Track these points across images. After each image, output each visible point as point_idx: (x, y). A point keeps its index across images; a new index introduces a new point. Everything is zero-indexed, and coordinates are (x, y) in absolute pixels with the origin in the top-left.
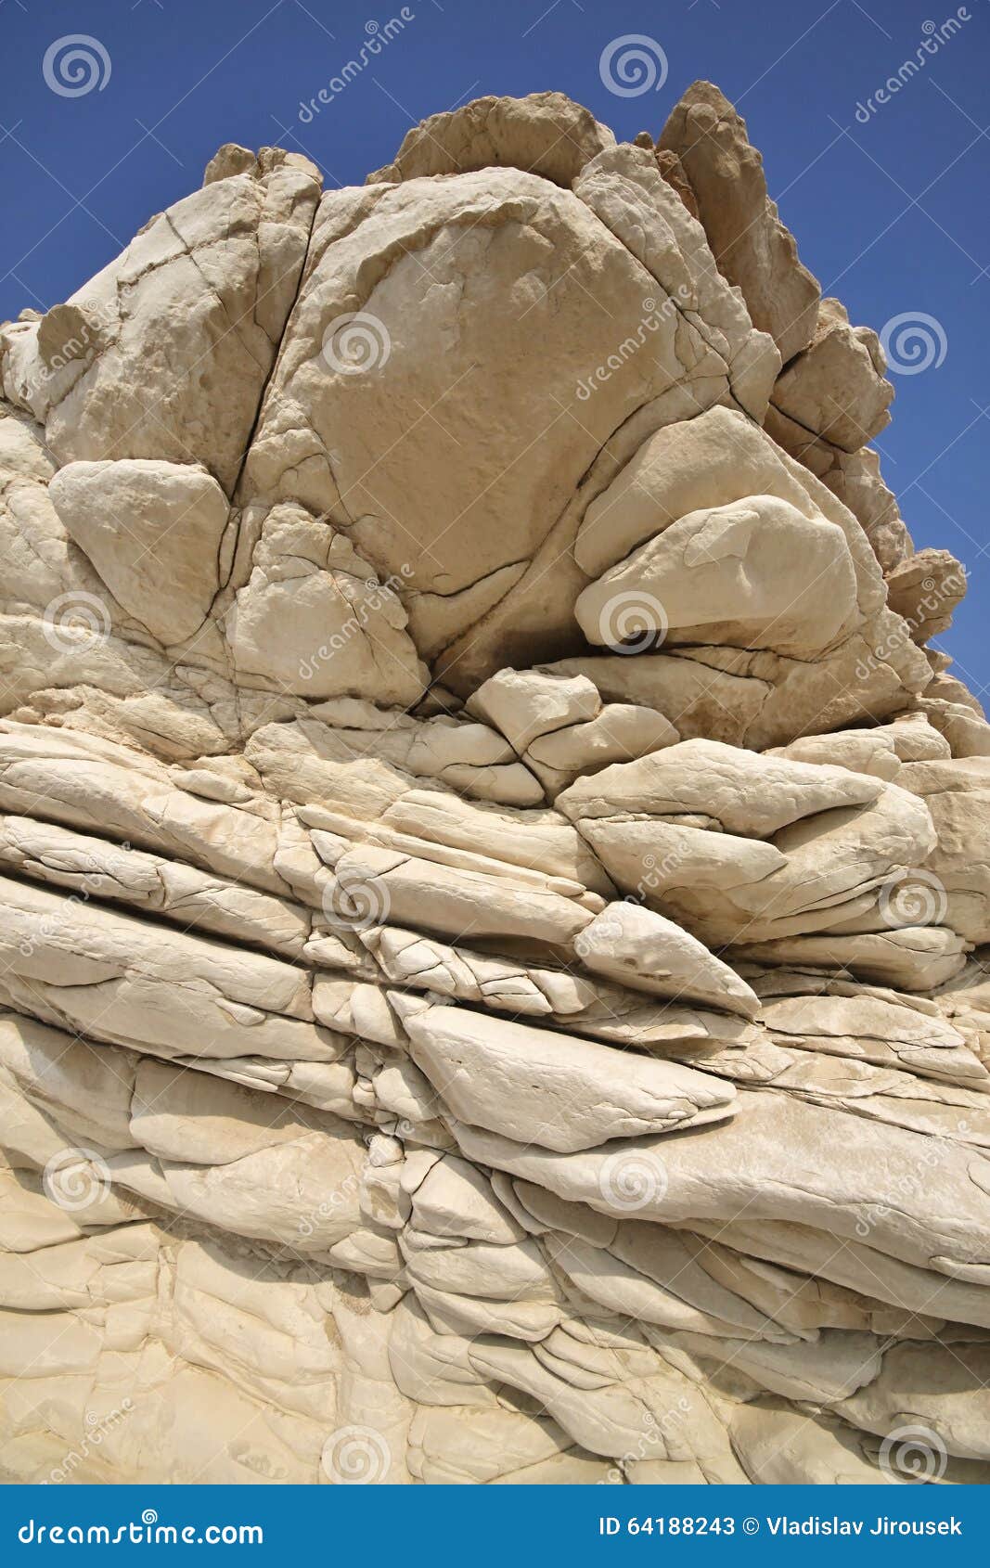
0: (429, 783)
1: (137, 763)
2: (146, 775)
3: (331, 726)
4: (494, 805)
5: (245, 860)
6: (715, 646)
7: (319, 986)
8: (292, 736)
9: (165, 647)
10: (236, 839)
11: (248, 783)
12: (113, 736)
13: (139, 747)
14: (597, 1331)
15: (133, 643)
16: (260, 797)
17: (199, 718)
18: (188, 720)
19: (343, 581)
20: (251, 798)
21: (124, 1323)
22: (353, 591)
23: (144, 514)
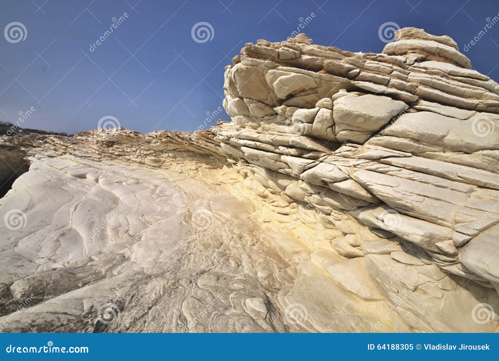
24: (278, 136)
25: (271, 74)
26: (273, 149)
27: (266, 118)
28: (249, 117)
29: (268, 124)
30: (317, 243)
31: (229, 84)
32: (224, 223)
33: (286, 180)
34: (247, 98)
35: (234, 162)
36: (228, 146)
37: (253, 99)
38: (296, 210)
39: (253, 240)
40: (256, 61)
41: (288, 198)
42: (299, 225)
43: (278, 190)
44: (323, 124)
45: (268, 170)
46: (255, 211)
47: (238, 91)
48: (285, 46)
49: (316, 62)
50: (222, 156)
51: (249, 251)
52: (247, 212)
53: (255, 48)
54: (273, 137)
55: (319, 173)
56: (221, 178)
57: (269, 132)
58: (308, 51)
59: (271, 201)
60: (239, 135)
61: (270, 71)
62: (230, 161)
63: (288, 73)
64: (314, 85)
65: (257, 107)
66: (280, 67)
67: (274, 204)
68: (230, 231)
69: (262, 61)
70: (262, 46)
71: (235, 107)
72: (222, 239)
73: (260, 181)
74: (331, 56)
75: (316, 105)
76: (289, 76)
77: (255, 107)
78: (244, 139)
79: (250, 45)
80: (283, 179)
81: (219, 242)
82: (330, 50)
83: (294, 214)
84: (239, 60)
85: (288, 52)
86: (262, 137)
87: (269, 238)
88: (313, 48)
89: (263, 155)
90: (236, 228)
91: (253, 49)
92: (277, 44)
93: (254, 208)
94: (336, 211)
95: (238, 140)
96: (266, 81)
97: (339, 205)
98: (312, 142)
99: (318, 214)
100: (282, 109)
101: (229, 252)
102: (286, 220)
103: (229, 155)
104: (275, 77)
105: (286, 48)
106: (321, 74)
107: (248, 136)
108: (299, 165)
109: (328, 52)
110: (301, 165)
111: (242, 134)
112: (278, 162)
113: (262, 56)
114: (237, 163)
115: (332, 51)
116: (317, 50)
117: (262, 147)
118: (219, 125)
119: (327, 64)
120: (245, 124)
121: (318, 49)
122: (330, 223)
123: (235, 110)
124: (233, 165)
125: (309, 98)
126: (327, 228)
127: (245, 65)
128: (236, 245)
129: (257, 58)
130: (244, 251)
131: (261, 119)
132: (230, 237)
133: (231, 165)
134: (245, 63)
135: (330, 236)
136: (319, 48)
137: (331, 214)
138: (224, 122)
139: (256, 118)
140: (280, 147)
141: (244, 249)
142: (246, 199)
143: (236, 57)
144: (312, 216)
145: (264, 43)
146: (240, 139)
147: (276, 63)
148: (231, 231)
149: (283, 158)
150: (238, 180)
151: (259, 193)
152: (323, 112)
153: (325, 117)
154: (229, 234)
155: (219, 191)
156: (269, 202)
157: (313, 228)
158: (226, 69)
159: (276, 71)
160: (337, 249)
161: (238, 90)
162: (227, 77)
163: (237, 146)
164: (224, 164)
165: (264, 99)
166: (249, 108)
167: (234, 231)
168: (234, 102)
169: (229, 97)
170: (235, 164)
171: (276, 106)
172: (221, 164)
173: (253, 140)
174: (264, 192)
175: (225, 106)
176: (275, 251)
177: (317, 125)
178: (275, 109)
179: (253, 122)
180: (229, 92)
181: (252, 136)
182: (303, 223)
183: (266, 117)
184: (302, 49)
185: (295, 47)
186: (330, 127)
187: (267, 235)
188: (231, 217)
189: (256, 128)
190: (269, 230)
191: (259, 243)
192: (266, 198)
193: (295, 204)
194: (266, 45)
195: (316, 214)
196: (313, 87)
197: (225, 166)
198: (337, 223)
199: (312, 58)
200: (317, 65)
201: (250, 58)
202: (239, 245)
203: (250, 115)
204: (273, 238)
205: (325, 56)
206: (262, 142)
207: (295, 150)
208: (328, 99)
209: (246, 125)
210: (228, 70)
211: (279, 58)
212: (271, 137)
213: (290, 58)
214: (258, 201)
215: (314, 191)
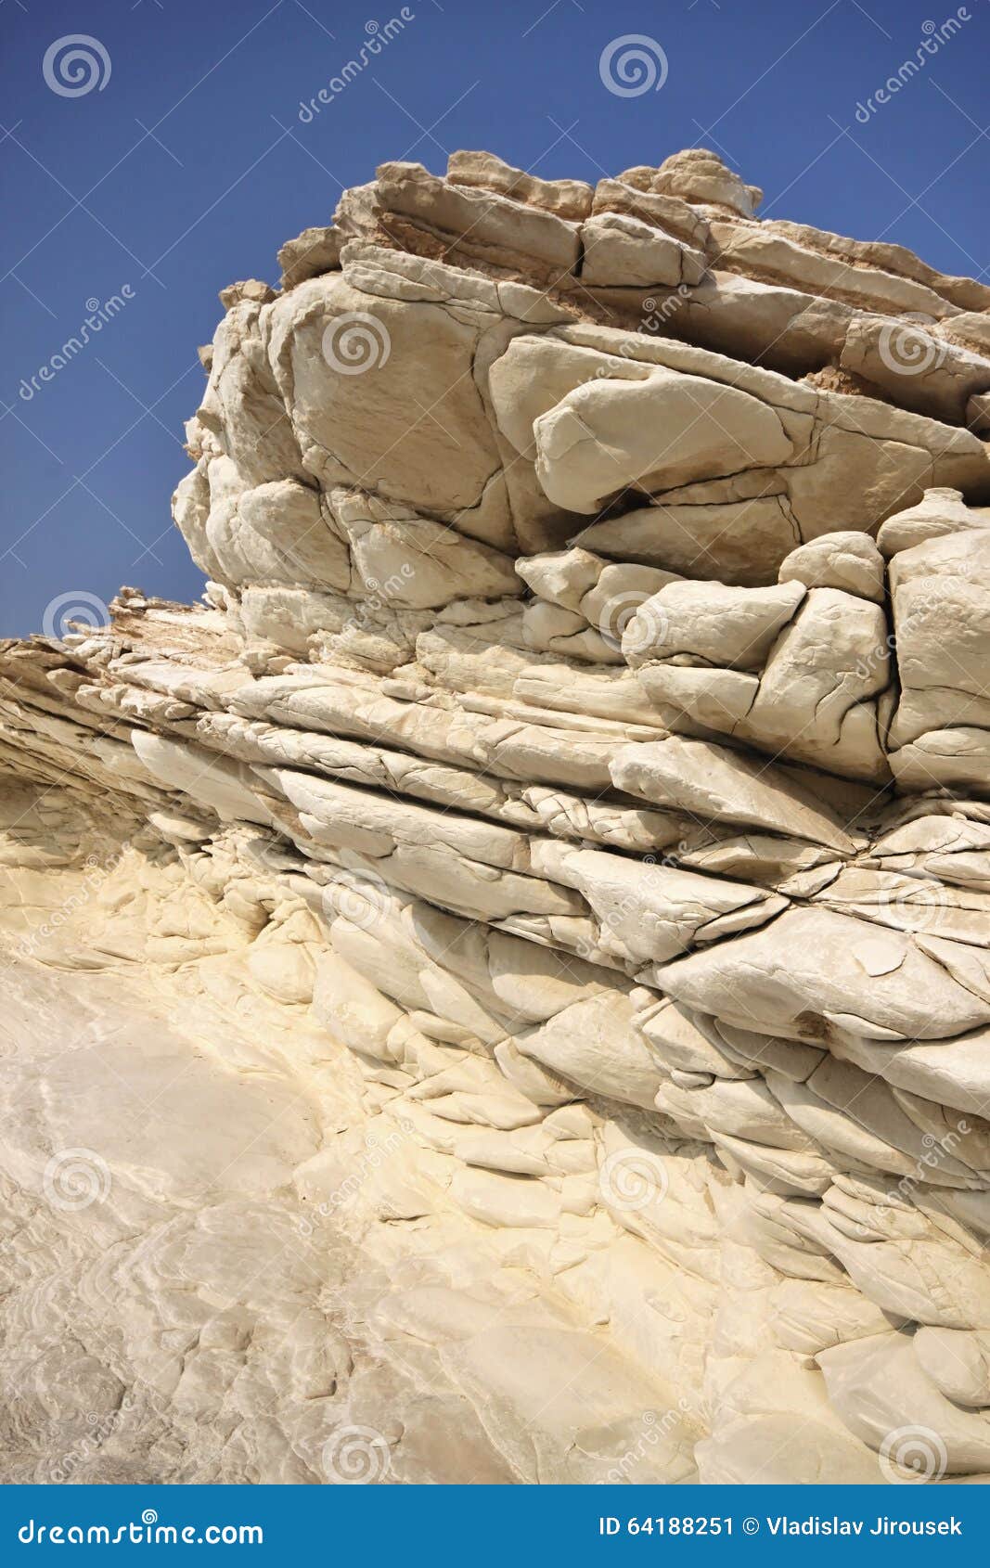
0: (547, 656)
1: (356, 682)
2: (364, 689)
3: (458, 626)
4: (604, 666)
5: (429, 744)
6: (681, 487)
7: (532, 845)
8: (435, 641)
9: (345, 592)
10: (421, 729)
11: (427, 684)
12: (344, 663)
13: (361, 668)
14: (857, 1184)
15: (328, 594)
16: (438, 692)
17: (382, 639)
18: (375, 643)
19: (389, 527)
20: (430, 695)
21: (576, 1190)
22: (398, 531)
23: (276, 519)
24: (531, 728)
25: (526, 360)
26: (484, 801)
27: (461, 612)
28: (348, 600)
29: (461, 651)
30: (722, 1370)
31: (246, 392)
32: (130, 1238)
33: (543, 979)
34: (347, 487)
35: (193, 832)
36: (179, 751)
37: (387, 500)
38: (584, 1148)
39: (323, 1355)
40: (440, 275)
41: (541, 1077)
42: (604, 1246)
43: (484, 1026)
44: (830, 684)
45: (433, 915)
46: (318, 1144)
47: (295, 444)
48: (623, 207)
49: (800, 321)
50: (120, 793)
51: (304, 1445)
52: (275, 1150)
53: (439, 194)
54: (495, 730)
55: (810, 983)
56: (104, 929)
57: (471, 697)
58: (755, 250)
59: (426, 1085)
60: (270, 702)
61: (524, 345)
62: (167, 824)
63: (629, 367)
64: (774, 449)
65: (410, 546)
66: (586, 328)
67: (444, 1105)
68: (171, 1295)
69: (476, 278)
70: (482, 189)
71: (263, 534)
72: (122, 1356)
73: (366, 970)
74: (877, 293)
75: (787, 564)
76: (637, 385)
77: (394, 542)
78: (301, 728)
79: (408, 175)
80: (529, 973)
81: (104, 1384)
82: (870, 258)
83: (576, 1171)
84: (326, 258)
85: (639, 243)
86: (420, 726)
87: (424, 1335)
88: (777, 238)
89: (421, 830)
90: (209, 1267)
91: (425, 199)
92: (569, 190)
93: (314, 1117)
94: (855, 1186)
95: (260, 732)
96: (484, 402)
97: (885, 1156)
98: (742, 774)
99: (727, 1183)
100: (569, 573)
101: (171, 1459)
102: (524, 1213)
103: (163, 792)
104: (552, 380)
105: (625, 219)
106: (822, 392)
107: (336, 716)
108: (665, 915)
109: (860, 268)
110: (680, 918)
111: (295, 696)
112: (508, 877)
113: (478, 250)
114: (209, 842)
115: (883, 267)
116: (804, 251)
117: (422, 786)
118: (118, 617)
119: (861, 339)
120: (316, 638)
121: (806, 246)
122: (809, 1245)
123: (261, 551)
124: (181, 851)
125: (736, 520)
126: (782, 1273)
127: (368, 290)
128: (219, 1401)
129: (448, 260)
130: (275, 1442)
131: (423, 618)
132: (176, 1341)
133: (171, 847)
134: (372, 282)
135: (811, 1330)
136: (814, 242)
137: (824, 1197)
138: (153, 601)
139: (394, 612)
140: (535, 793)
141: (275, 1428)
142: (262, 1065)
143: (309, 240)
144: (691, 1195)
145: (493, 176)
146: (275, 723)
147: (560, 301)
148: (182, 1297)
149: (545, 854)
150: (209, 943)
151: (355, 1041)
152: (837, 615)
153: (845, 645)
154: (171, 1318)
155: (94, 1008)
156: (415, 1091)
157: (693, 1270)
158: (233, 299)
159: (562, 345)
160: (862, 1422)
161: (302, 437)
162: (234, 351)
163: (239, 755)
164: (128, 837)
165: (459, 502)
166: (357, 549)
167: (201, 1294)
168: (266, 502)
169: (223, 470)
170: (195, 846)
171: (528, 554)
172: (109, 843)
173: (364, 741)
174: (386, 1031)
175: (189, 516)
176: (469, 1433)
177: (792, 684)
178: (523, 567)
179: (368, 631)
180: (234, 443)
181: (361, 713)
182: (630, 1231)
183: (459, 606)
184: (716, 236)
185: (679, 217)
186: (863, 700)
187: (412, 1316)
188: (177, 1194)
189: (384, 667)
190: (420, 1273)
191: (361, 1370)
192: (394, 1065)
193: (578, 1113)
194: (500, 189)
195: (715, 1187)
196: (768, 464)
197: (130, 853)
198: (858, 1257)
199: (775, 296)
200: (802, 338)
201: (402, 254)
202: (234, 1402)
203: (355, 587)
204: (453, 1337)
205: (845, 293)
206: (418, 756)
207: (638, 823)
208: (859, 538)
209: (318, 647)
210: (247, 307)
211: (578, 272)
212: (482, 732)
213: (648, 279)
214: (334, 1073)
215: (731, 1063)
